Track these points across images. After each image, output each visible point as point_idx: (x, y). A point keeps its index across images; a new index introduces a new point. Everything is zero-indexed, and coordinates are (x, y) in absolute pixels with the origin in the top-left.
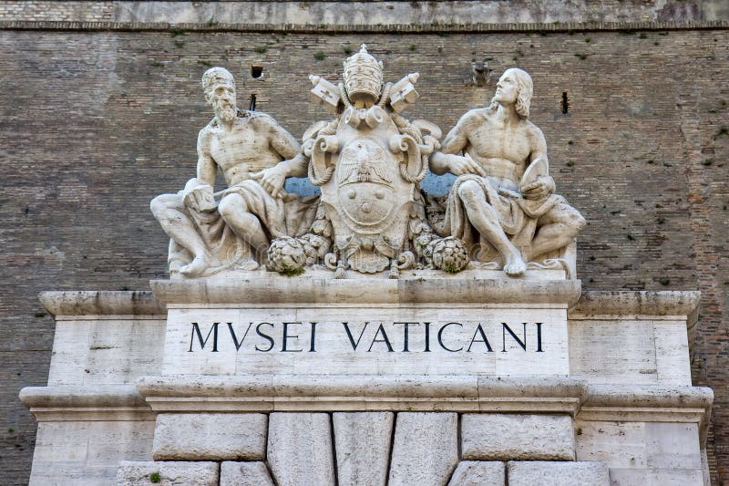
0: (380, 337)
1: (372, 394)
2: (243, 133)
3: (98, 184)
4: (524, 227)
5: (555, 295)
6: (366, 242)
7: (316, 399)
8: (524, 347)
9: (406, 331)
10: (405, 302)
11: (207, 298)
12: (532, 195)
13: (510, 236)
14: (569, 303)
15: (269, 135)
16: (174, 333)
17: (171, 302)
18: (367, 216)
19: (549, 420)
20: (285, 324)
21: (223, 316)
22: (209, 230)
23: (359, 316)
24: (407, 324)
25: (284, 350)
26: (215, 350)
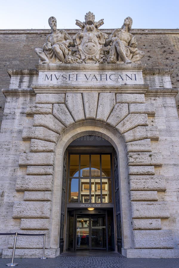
0: (94, 77)
1: (93, 88)
2: (58, 34)
3: (21, 61)
4: (130, 55)
5: (140, 67)
6: (90, 57)
7: (78, 90)
8: (132, 79)
9: (101, 76)
10: (100, 70)
11: (49, 69)
12: (133, 46)
13: (127, 57)
14: (143, 70)
15: (64, 35)
16: (40, 77)
17: (40, 70)
18: (90, 51)
19: (139, 95)
20: (70, 75)
21: (53, 73)
22: (49, 55)
23: (88, 73)
24: (101, 75)
25: (69, 80)
26: (51, 80)
